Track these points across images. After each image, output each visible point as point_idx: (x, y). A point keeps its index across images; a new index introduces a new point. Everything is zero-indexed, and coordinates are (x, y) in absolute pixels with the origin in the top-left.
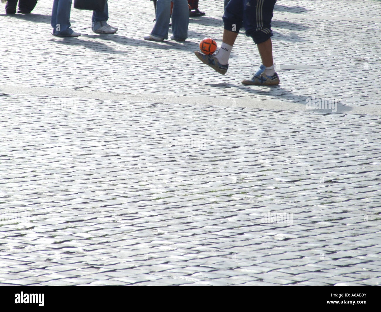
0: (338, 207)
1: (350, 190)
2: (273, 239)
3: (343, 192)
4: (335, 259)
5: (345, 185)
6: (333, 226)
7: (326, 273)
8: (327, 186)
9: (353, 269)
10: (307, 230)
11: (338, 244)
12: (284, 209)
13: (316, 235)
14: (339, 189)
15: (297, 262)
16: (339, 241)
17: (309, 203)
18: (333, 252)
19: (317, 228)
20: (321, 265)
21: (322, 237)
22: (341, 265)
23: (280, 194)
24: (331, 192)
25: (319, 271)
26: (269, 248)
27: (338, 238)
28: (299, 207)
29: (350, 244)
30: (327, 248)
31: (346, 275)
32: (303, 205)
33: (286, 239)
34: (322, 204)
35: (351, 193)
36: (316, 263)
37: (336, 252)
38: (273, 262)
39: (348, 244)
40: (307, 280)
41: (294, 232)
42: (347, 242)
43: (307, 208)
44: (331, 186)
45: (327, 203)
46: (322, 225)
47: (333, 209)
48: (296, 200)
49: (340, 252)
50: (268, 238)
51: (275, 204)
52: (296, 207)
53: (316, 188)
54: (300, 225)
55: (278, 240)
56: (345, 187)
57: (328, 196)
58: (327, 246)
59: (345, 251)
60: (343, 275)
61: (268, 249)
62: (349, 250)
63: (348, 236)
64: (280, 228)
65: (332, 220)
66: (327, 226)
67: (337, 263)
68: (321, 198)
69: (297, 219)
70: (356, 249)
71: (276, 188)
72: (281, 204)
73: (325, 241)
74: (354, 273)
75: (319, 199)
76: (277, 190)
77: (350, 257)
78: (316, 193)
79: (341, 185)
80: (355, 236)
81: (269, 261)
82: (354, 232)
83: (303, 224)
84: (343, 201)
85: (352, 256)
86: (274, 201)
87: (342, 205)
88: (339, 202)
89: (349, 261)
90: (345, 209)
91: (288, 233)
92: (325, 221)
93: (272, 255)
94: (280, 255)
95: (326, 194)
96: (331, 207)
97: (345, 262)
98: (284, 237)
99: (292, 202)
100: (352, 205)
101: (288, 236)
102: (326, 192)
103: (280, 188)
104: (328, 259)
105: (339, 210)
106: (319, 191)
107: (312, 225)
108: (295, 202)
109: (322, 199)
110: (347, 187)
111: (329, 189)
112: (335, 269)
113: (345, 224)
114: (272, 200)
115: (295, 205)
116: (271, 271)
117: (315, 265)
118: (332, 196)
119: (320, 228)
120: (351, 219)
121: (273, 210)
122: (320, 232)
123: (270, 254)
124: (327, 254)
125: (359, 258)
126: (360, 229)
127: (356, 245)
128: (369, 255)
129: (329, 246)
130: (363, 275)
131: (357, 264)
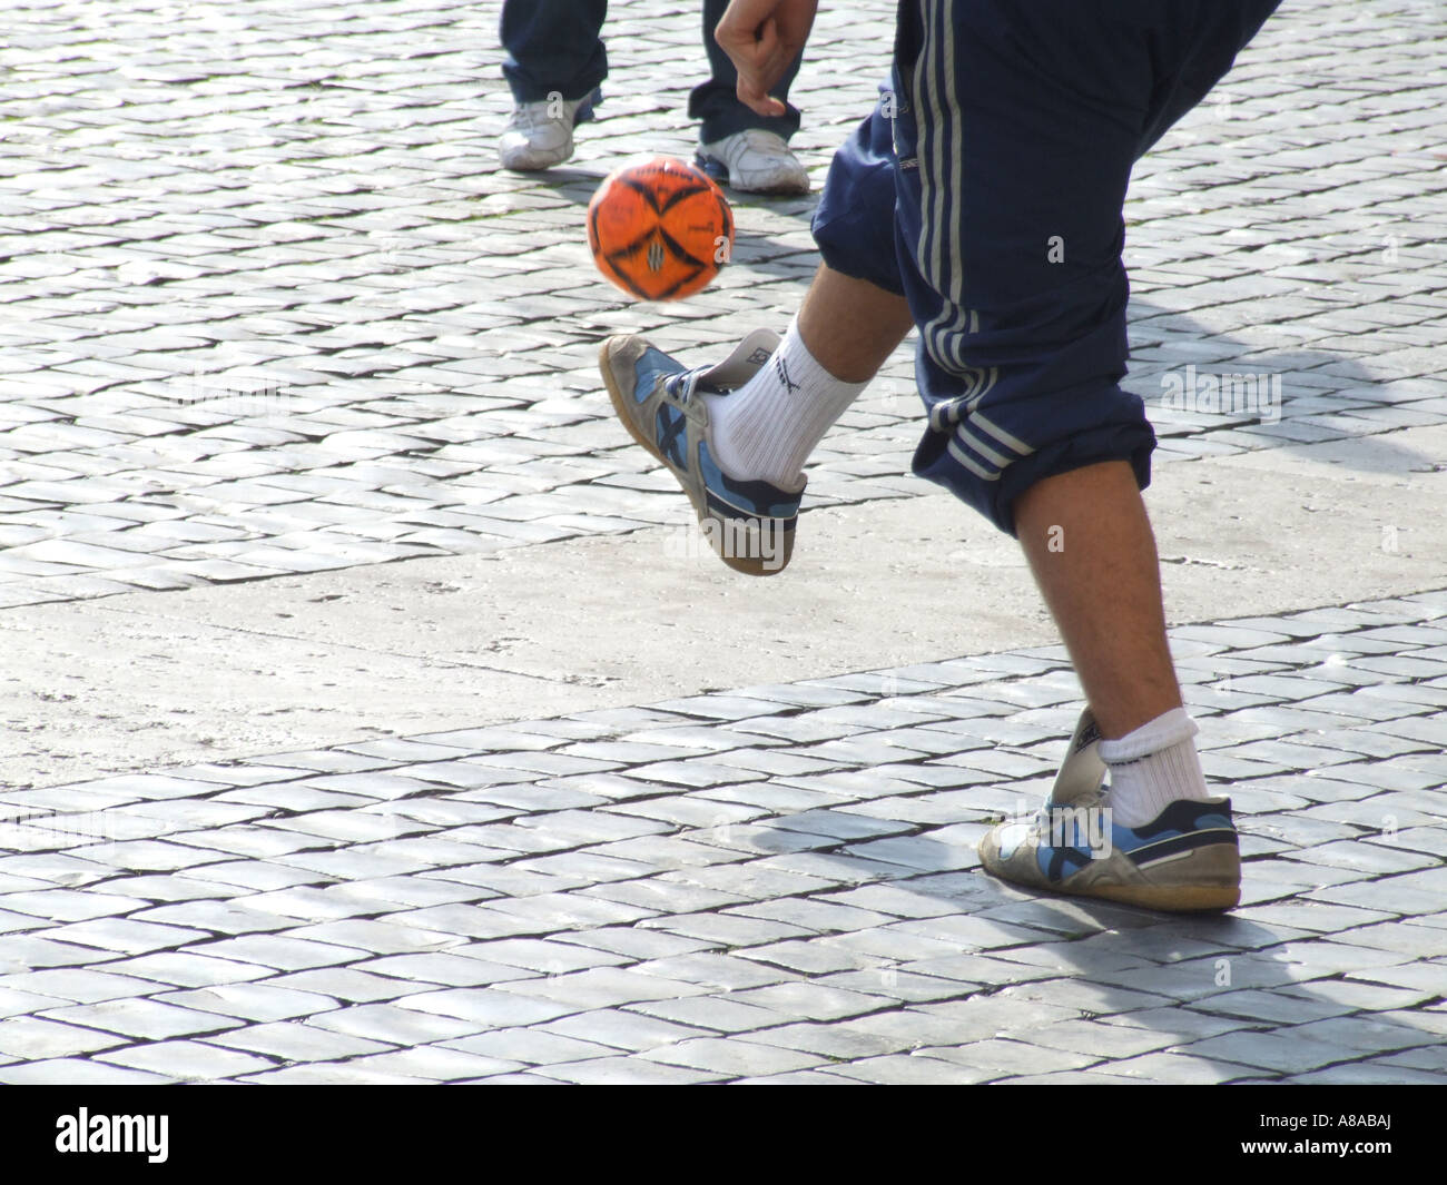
0: (342, 172)
1: (383, 113)
2: (115, 279)
3: (356, 120)
4: (328, 352)
5: (366, 97)
6: (321, 239)
7: (296, 400)
8: (305, 101)
9: (387, 385)
10: (233, 251)
11: (340, 301)
12: (152, 177)
13: (261, 269)
14: (348, 112)
15: (197, 361)
16: (342, 290)
17: (240, 158)
18: (320, 328)
19: (265, 243)
20: (278, 370)
21: (285, 276)
22: (348, 371)
23: (139, 124)
24: (318, 120)
26: (99, 309)
27: (338, 281)
28: (204, 171)
29: (382, 301)
30: (299, 314)
31: (363, 407)
32: (220, 166)
33: (159, 282)
34: (287, 161)
35: (388, 125)
36: (261, 363)
37: (330, 328)
38: (112, 360)
39: (371, 301)
40: (231, 423)
41: (188, 257)
42: (368, 294)
43: (234, 174)
44: (317, 99)
45: (302, 159)
46: (283, 235)
47: (324, 180)
48: (196, 145)
49: (343, 327)
50: (96, 278)
51: (120, 158)
52: (196, 170)
53: (265, 108)
54: (209, 231)
55: (132, 285)
56: (364, 105)
57: (305, 136)
58: (300, 305)
59: (363, 323)
60: (356, 406)
61: (94, 312)
62: (378, 321)
63: (372, 274)
64: (138, 241)
65: (320, 217)
66: (302, 238)
67: (333, 363)
68: (282, 140)
69: (197, 212)
70: (400, 317)
71: (125, 104)
72: (142, 159)
73: (293, 288)
74: (392, 399)
75: (277, 145)
76: (129, 111)
77: (380, 346)
78: (268, 122)
79: (353, 99)
80: (396, 273)
81: (99, 356)
82: (393, 259)
83: (218, 228)
84: (357, 154)
85: (386, 341)
86: (117, 150)
87: (355, 168)
88: (344, 156)
90: (367, 181)
91: (165, 260)
92: (295, 220)
93: (108, 333)
94: (138, 333)
95: (300, 127)
96: (316, 172)
97: (362, 360)
98: (151, 273)
99: (181, 154)
100: (389, 167)
101: (164, 270)
102: (300, 120)
103: (140, 104)
104: (302, 349)
105: (345, 184)
106: (273, 116)
107: (249, 233)
108: (192, 154)
109: (285, 143)
110: (371, 106)
111: (310, 110)
112: (326, 384)
113: (365, 233)
114: (112, 144)
115: (192, 165)
116: (104, 389)
118: (321, 136)
119: (278, 243)
120: (384, 217)
121: (115, 181)
122: (277, 260)
123: (101, 330)
124: (298, 333)
125: (408, 350)
126: (415, 248)
127: (400, 304)
128: (442, 340)
129: (308, 307)
130: (424, 406)
131: (402, 368)
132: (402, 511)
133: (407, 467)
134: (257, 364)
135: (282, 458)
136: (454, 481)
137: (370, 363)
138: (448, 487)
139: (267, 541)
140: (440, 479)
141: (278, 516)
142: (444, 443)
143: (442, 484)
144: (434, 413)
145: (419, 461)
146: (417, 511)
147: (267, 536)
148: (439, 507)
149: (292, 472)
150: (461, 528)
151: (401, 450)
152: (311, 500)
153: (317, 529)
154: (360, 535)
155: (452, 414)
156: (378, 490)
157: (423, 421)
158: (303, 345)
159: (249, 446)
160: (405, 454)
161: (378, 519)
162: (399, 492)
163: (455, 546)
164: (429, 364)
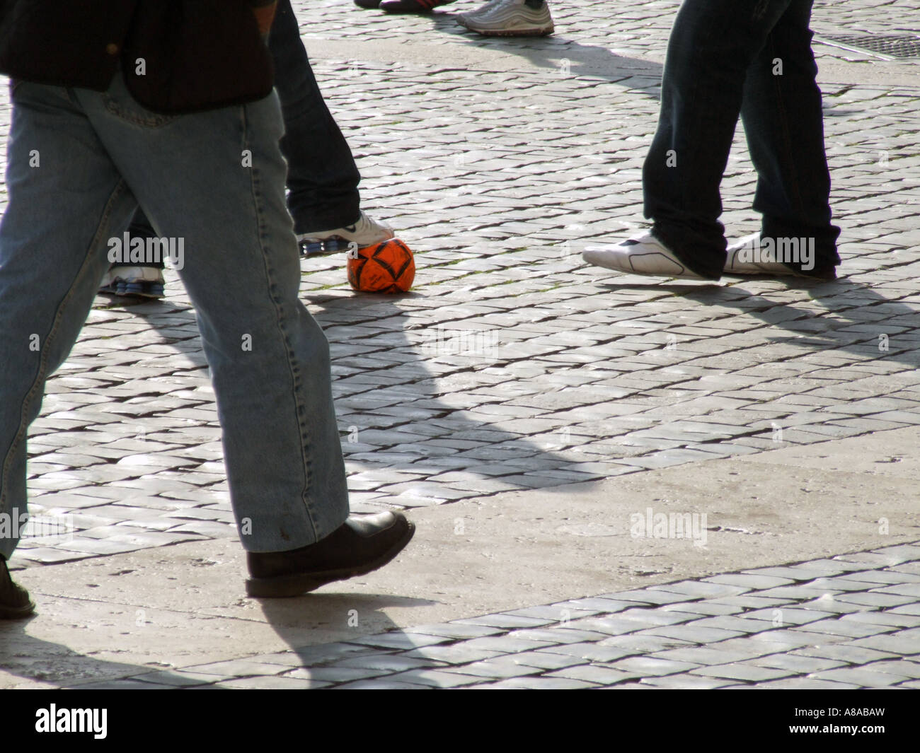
4: (121, 400)
6: (115, 320)
7: (99, 434)
9: (163, 422)
11: (128, 364)
16: (130, 356)
18: (115, 383)
20: (87, 414)
21: (90, 347)
22: (134, 412)
25: (81, 429)
27: (127, 350)
29: (158, 363)
30: (101, 374)
31: (147, 437)
36: (74, 409)
37: (122, 383)
39: (149, 363)
40: (53, 451)
42: (149, 358)
49: (131, 382)
58: (101, 367)
59: (145, 379)
60: (140, 437)
62: (155, 377)
63: (151, 344)
65: (114, 306)
66: (101, 320)
67: (125, 407)
70: (170, 374)
73: (96, 356)
74: (166, 431)
77: (157, 394)
80: (168, 343)
85: (162, 391)
89: (155, 404)
97: (145, 405)
104: (103, 399)
112: (119, 422)
113: (145, 316)
117: (72, 415)
122: (84, 336)
124: (100, 387)
125: (177, 396)
126: (181, 325)
127: (170, 364)
128: (200, 389)
129: (106, 369)
130: (188, 435)
131: (173, 409)
132: (174, 510)
133: (176, 479)
134: (71, 410)
135: (88, 476)
136: (211, 488)
137: (150, 407)
138: (206, 491)
139: (81, 533)
140: (201, 486)
141: (88, 516)
142: (203, 461)
143: (202, 490)
144: (195, 440)
145: (185, 474)
146: (183, 509)
147: (80, 530)
148: (200, 506)
149: (97, 484)
150: (215, 520)
151: (173, 466)
152: (110, 504)
153: (115, 524)
154: (145, 528)
155: (209, 440)
156: (158, 496)
157: (188, 446)
158: (103, 396)
159: (66, 467)
160: (176, 469)
161: (158, 515)
162: (172, 496)
163: (211, 533)
164: (191, 406)
